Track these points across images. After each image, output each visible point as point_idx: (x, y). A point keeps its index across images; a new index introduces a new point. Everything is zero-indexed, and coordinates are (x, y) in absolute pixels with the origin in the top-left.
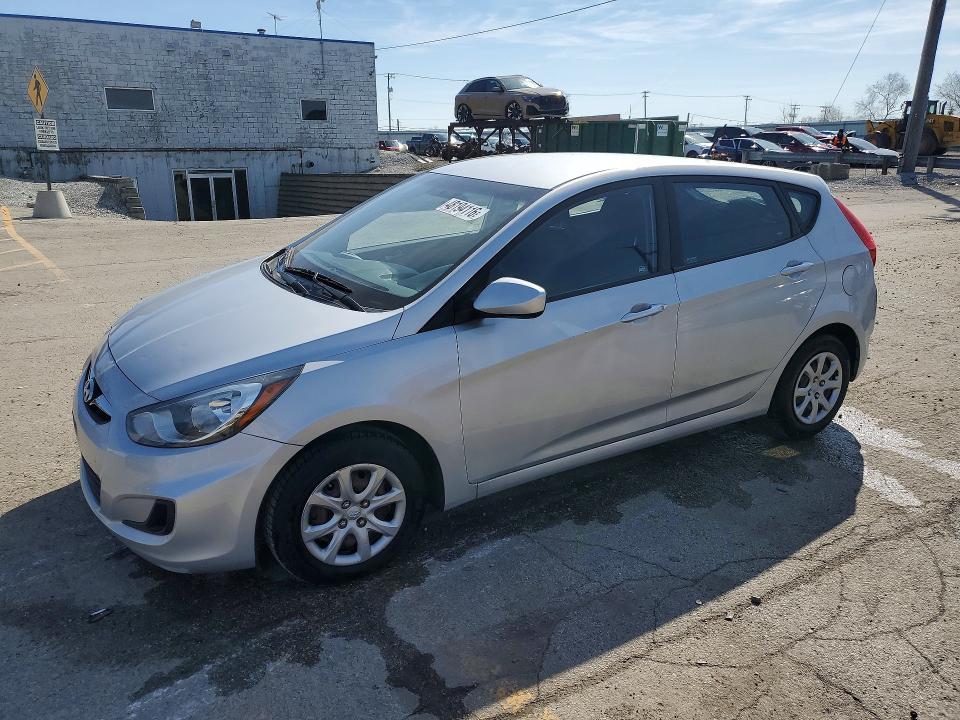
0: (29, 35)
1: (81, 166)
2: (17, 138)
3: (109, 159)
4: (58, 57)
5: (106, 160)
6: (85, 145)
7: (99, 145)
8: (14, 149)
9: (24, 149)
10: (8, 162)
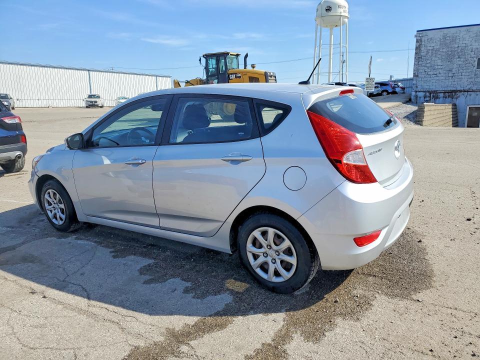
0: (445, 37)
1: (453, 99)
2: (427, 87)
3: (470, 95)
4: (457, 46)
5: (468, 96)
6: (459, 88)
7: (466, 89)
8: (424, 92)
9: (428, 91)
10: (420, 98)
